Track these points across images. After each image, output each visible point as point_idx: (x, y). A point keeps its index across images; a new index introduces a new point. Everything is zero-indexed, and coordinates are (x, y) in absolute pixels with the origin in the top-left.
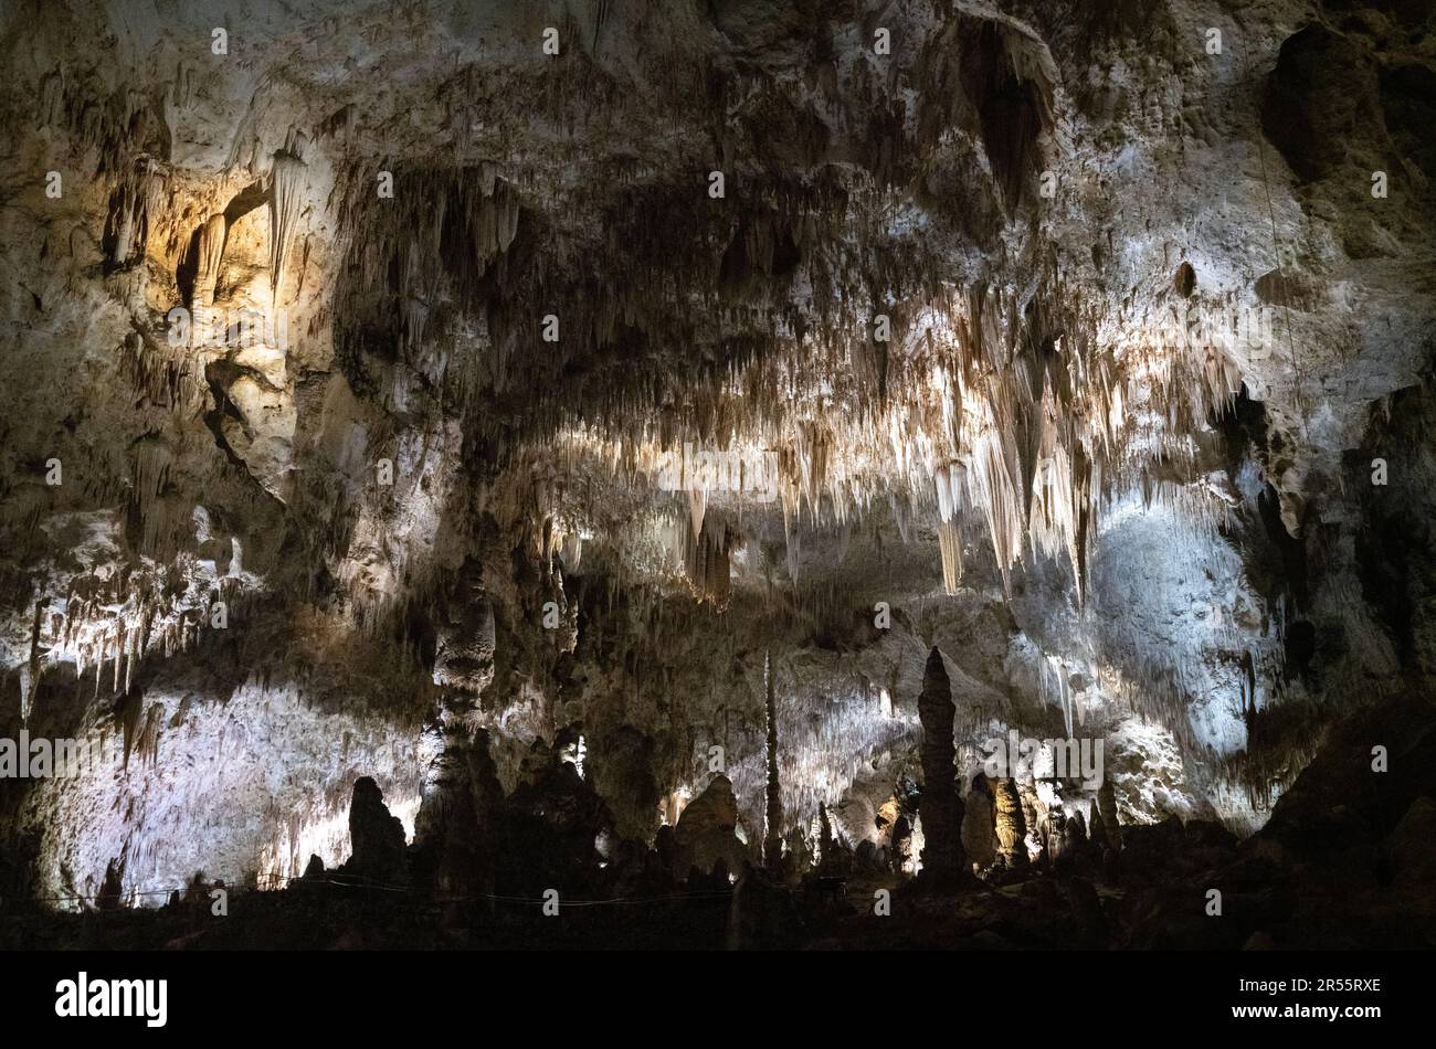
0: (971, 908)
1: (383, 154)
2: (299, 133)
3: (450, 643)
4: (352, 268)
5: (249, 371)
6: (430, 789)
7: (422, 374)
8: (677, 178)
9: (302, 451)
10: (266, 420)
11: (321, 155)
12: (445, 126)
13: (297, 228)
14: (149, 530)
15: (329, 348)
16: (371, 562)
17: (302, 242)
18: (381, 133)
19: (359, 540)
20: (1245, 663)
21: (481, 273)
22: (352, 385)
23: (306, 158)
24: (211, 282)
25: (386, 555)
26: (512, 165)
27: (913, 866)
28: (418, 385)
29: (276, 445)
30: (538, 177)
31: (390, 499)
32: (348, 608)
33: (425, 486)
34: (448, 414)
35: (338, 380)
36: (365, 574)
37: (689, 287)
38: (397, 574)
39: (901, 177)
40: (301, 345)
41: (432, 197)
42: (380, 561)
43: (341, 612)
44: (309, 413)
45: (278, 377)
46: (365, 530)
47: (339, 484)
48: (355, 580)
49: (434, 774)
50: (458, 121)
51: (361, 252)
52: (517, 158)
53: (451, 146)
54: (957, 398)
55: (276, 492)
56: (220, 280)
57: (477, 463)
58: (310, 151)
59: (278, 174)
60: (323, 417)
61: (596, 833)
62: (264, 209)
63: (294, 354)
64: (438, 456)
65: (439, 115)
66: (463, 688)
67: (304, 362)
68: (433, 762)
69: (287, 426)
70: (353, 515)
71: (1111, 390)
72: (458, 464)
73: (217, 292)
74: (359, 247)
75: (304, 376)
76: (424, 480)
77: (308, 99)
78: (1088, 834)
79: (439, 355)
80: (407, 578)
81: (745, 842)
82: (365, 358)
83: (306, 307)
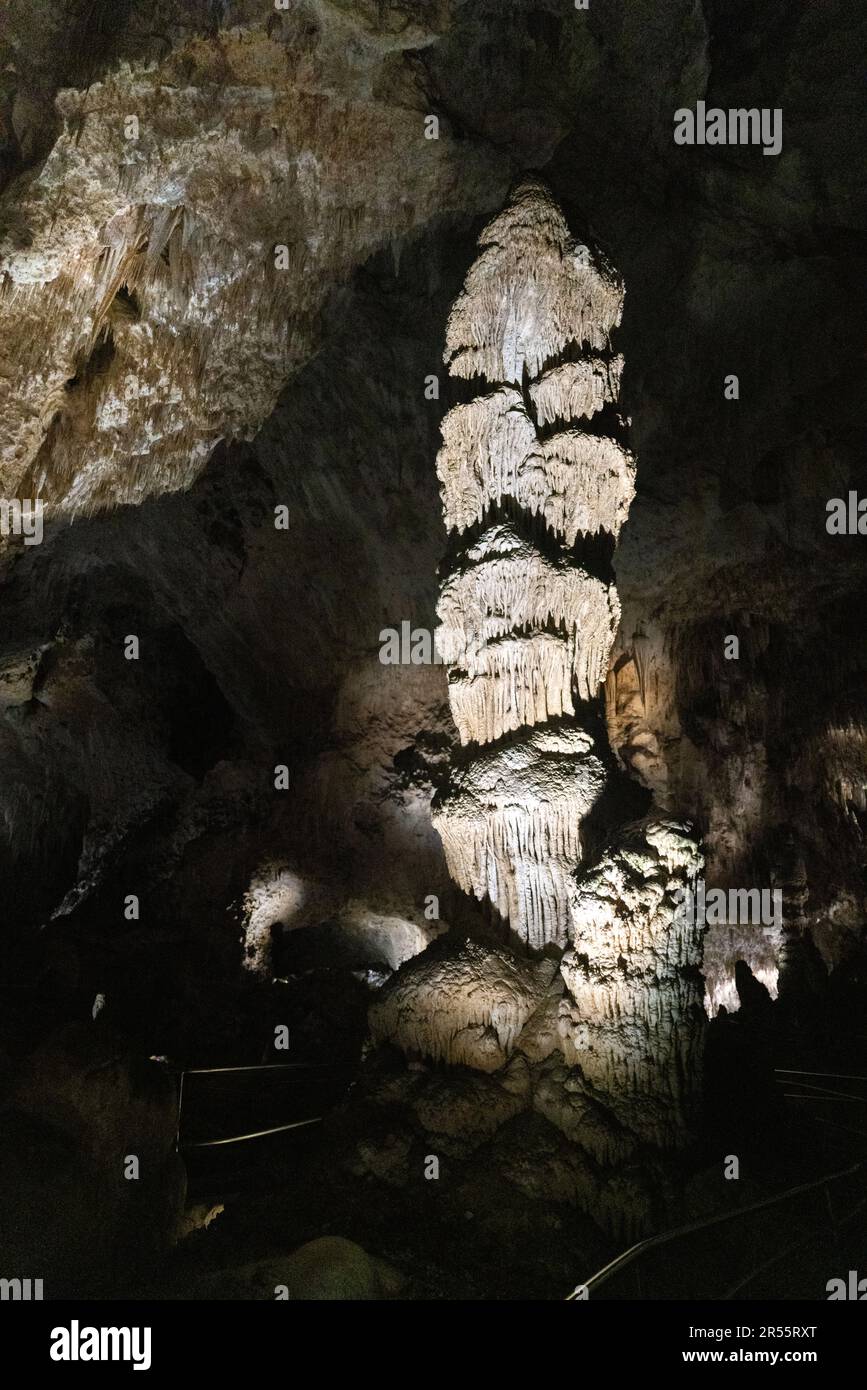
1: (686, 619)
2: (642, 622)
3: (778, 877)
4: (682, 678)
5: (641, 749)
7: (733, 722)
9: (673, 783)
10: (652, 773)
11: (654, 628)
12: (716, 598)
13: (651, 667)
15: (677, 723)
16: (724, 832)
17: (654, 674)
18: (683, 609)
19: (715, 820)
22: (694, 742)
23: (647, 634)
24: (613, 705)
25: (733, 826)
26: (757, 607)
28: (730, 729)
29: (658, 784)
30: (774, 609)
31: (729, 796)
32: (716, 860)
33: (748, 783)
34: (753, 740)
35: (686, 741)
36: (723, 839)
38: (742, 836)
40: (663, 726)
42: (730, 830)
43: (713, 862)
44: (672, 764)
45: (654, 748)
46: (717, 813)
47: (697, 794)
48: (717, 843)
49: (782, 956)
50: (723, 596)
51: (685, 670)
52: (759, 603)
53: (721, 607)
55: (664, 807)
56: (617, 702)
57: (775, 766)
58: (649, 629)
59: (636, 646)
60: (681, 762)
62: (632, 662)
63: (660, 730)
64: (752, 766)
65: (711, 594)
67: (666, 735)
68: (781, 949)
69: (663, 774)
70: (708, 809)
72: (766, 766)
73: (617, 709)
74: (684, 667)
75: (667, 743)
76: (746, 781)
77: (643, 605)
79: (741, 708)
80: (748, 837)
82: (699, 720)
83: (662, 706)
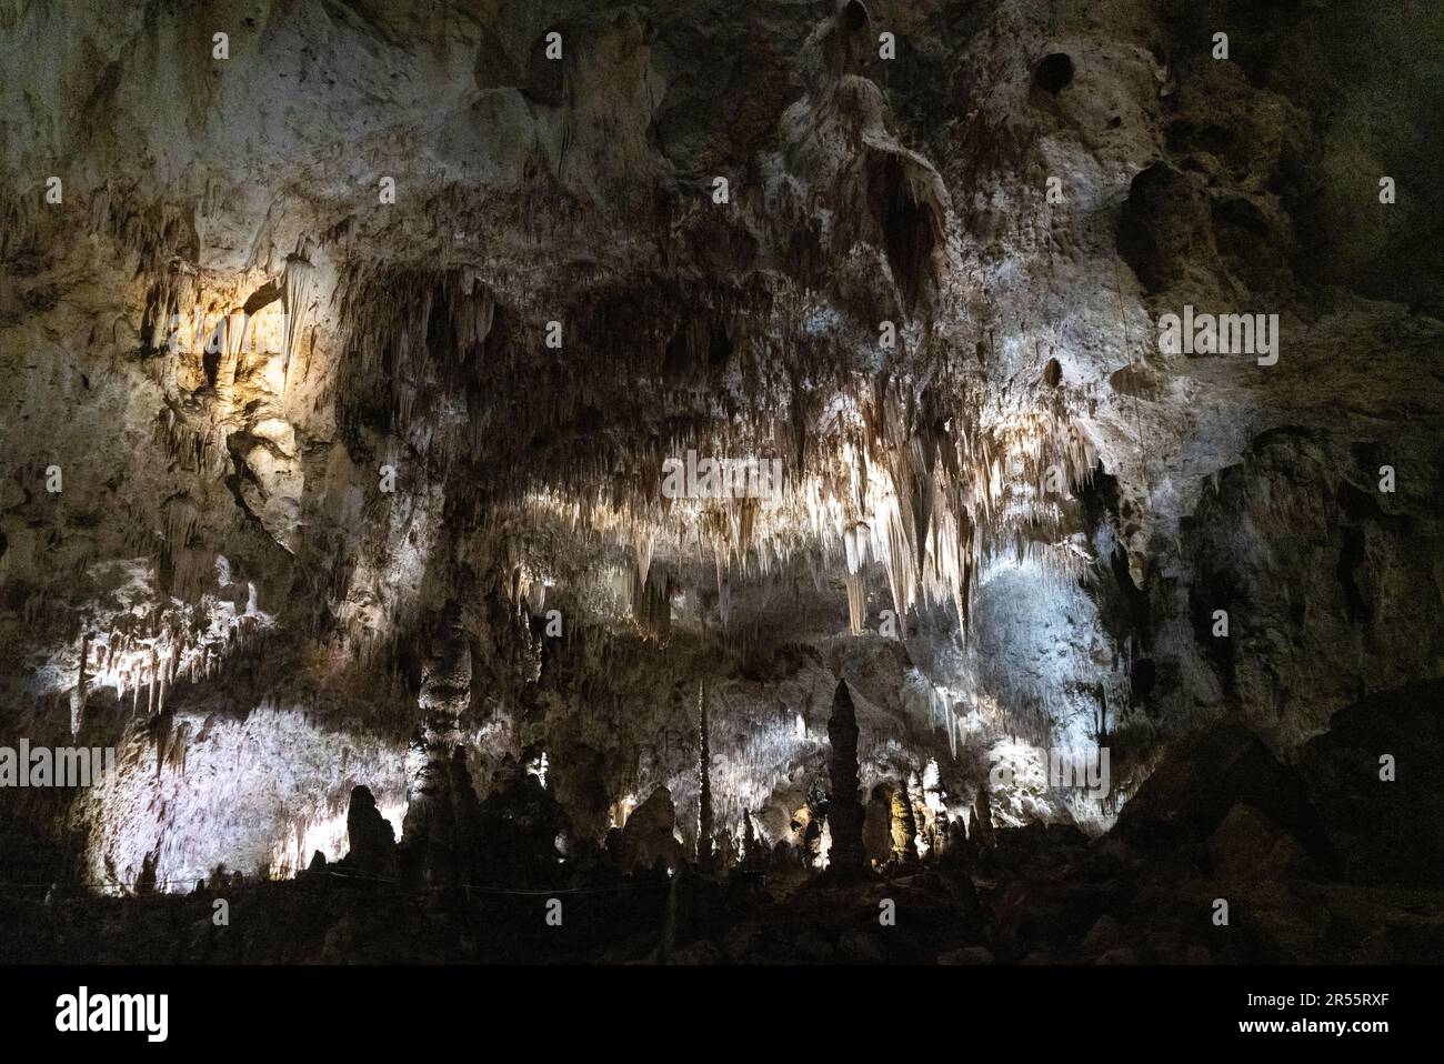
0: (869, 896)
1: (379, 258)
2: (308, 240)
3: (433, 674)
4: (352, 355)
5: (264, 441)
6: (416, 796)
7: (410, 445)
8: (629, 280)
9: (308, 509)
10: (278, 483)
11: (326, 258)
12: (432, 234)
13: (306, 319)
14: (179, 575)
15: (332, 422)
16: (366, 604)
17: (309, 332)
18: (377, 240)
19: (356, 585)
20: (1098, 693)
21: (462, 360)
22: (351, 453)
23: (314, 261)
24: (232, 366)
25: (379, 598)
26: (489, 269)
27: (822, 861)
28: (407, 454)
29: (286, 504)
30: (510, 279)
31: (383, 551)
32: (347, 643)
33: (413, 540)
34: (432, 479)
35: (339, 450)
36: (362, 614)
37: (639, 373)
38: (388, 614)
39: (817, 284)
40: (308, 420)
41: (420, 294)
42: (374, 603)
43: (341, 647)
44: (314, 477)
45: (288, 447)
46: (361, 577)
47: (339, 537)
48: (353, 620)
49: (419, 783)
50: (443, 231)
51: (360, 341)
52: (493, 262)
53: (436, 252)
54: (863, 470)
55: (285, 544)
56: (239, 364)
57: (456, 522)
58: (317, 255)
59: (290, 274)
60: (327, 481)
61: (555, 834)
62: (278, 304)
63: (302, 426)
64: (424, 515)
65: (427, 225)
66: (444, 711)
67: (310, 434)
68: (418, 774)
69: (295, 488)
70: (351, 564)
71: (991, 464)
72: (441, 522)
73: (237, 374)
74: (358, 336)
75: (311, 446)
76: (412, 534)
77: (316, 211)
78: (967, 835)
79: (425, 429)
80: (397, 618)
81: (681, 841)
82: (363, 431)
83: (312, 387)
